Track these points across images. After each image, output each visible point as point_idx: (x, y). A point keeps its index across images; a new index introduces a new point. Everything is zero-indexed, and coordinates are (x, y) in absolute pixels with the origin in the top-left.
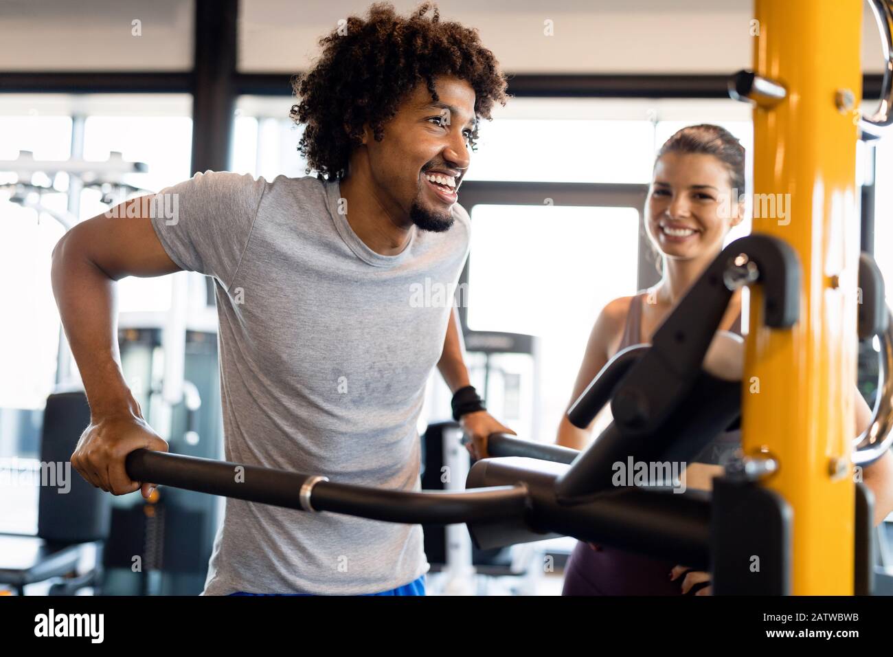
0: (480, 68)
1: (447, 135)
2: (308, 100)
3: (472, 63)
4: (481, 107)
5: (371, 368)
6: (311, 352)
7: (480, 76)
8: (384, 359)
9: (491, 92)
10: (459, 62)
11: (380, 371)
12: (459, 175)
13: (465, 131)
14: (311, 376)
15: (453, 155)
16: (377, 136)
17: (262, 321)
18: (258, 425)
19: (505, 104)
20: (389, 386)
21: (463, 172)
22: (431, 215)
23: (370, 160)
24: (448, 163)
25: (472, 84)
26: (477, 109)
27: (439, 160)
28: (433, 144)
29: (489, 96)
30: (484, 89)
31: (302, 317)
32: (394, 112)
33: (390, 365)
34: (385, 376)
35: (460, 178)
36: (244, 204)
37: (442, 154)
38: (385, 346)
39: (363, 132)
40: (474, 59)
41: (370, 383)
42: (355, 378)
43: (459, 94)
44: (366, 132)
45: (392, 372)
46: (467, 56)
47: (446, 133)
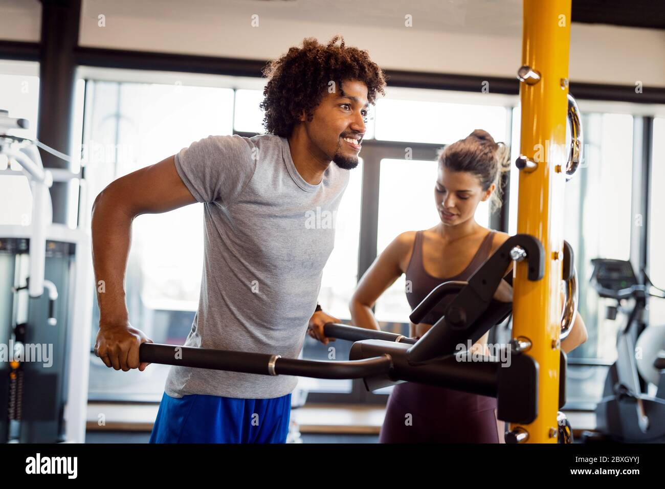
0: (370, 74)
1: (352, 114)
2: (268, 98)
3: (365, 72)
4: (371, 96)
5: (305, 253)
6: (277, 244)
7: (370, 79)
8: (311, 247)
9: (377, 88)
10: (357, 72)
11: (309, 255)
12: (360, 138)
13: (363, 111)
14: (276, 258)
15: (356, 127)
16: (310, 117)
17: (249, 226)
18: (235, 291)
19: (385, 94)
20: (312, 264)
21: (362, 137)
22: (346, 160)
23: (307, 130)
24: (354, 131)
25: (366, 83)
26: (369, 98)
27: (350, 131)
28: (344, 121)
29: (375, 90)
30: (372, 87)
31: (271, 223)
32: (319, 103)
33: (314, 251)
34: (311, 258)
35: (361, 139)
36: (248, 160)
37: (350, 126)
38: (311, 240)
39: (302, 114)
40: (366, 70)
41: (304, 262)
42: (298, 259)
43: (358, 89)
44: (304, 114)
45: (314, 255)
46: (362, 68)
47: (351, 113)
